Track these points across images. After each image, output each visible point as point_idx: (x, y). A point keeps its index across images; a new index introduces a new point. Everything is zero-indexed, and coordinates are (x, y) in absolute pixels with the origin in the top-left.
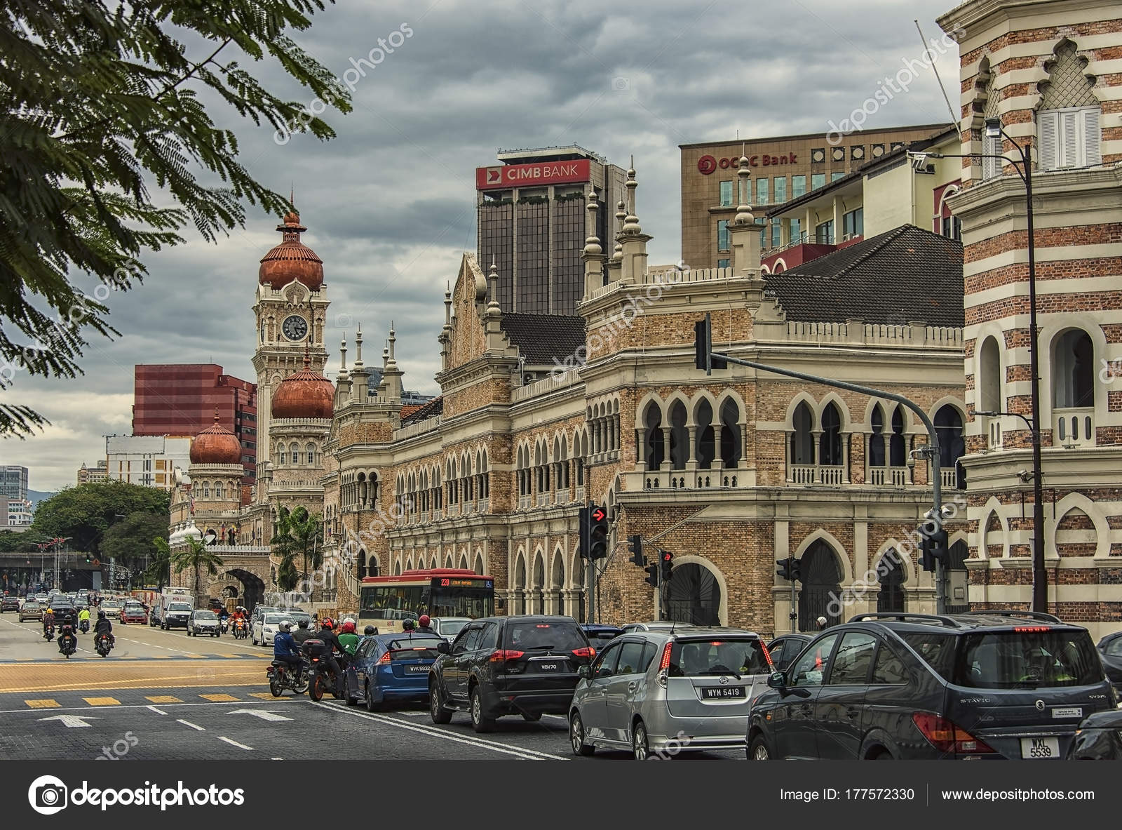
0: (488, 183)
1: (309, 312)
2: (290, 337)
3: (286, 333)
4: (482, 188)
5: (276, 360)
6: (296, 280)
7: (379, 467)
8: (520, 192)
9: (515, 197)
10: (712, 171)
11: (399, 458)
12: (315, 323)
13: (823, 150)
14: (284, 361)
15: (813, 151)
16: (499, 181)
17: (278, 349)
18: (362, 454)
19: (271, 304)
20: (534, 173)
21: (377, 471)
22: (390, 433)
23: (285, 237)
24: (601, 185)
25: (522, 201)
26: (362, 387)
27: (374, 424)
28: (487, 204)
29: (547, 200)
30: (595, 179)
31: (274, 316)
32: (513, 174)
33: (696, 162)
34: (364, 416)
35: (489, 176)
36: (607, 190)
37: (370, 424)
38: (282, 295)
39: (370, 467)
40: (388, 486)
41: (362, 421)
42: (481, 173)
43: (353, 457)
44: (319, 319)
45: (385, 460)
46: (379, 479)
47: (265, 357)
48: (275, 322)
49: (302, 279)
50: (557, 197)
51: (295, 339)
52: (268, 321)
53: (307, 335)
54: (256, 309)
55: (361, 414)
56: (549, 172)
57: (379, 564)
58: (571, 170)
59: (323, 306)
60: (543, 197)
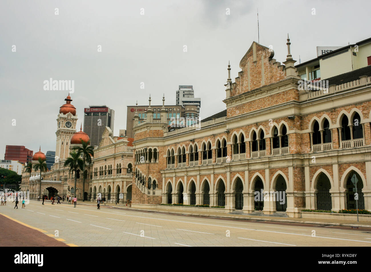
0: (87, 111)
1: (72, 121)
2: (67, 127)
3: (66, 126)
4: (85, 112)
5: (63, 133)
6: (70, 112)
7: (158, 146)
8: (93, 113)
9: (92, 114)
10: (133, 112)
11: (167, 143)
12: (74, 124)
13: (156, 109)
14: (65, 133)
15: (154, 109)
16: (89, 111)
17: (64, 130)
18: (151, 141)
19: (63, 118)
20: (97, 110)
21: (157, 148)
22: (162, 134)
23: (67, 102)
24: (110, 113)
25: (94, 115)
26: (151, 117)
27: (156, 130)
28: (86, 115)
29: (99, 115)
30: (109, 112)
31: (63, 121)
32: (92, 110)
33: (130, 109)
34: (152, 127)
35: (87, 110)
36: (111, 114)
37: (154, 130)
38: (66, 116)
39: (154, 146)
40: (162, 153)
41: (151, 129)
42: (85, 109)
43: (147, 142)
44: (75, 123)
45: (161, 144)
46: (158, 151)
47: (60, 132)
48: (63, 123)
49: (71, 112)
50: (101, 115)
51: (68, 127)
52: (62, 122)
53: (71, 127)
54: (58, 120)
55: (151, 126)
56: (99, 110)
57: (157, 183)
58: (104, 110)
59: (76, 120)
60: (98, 114)
